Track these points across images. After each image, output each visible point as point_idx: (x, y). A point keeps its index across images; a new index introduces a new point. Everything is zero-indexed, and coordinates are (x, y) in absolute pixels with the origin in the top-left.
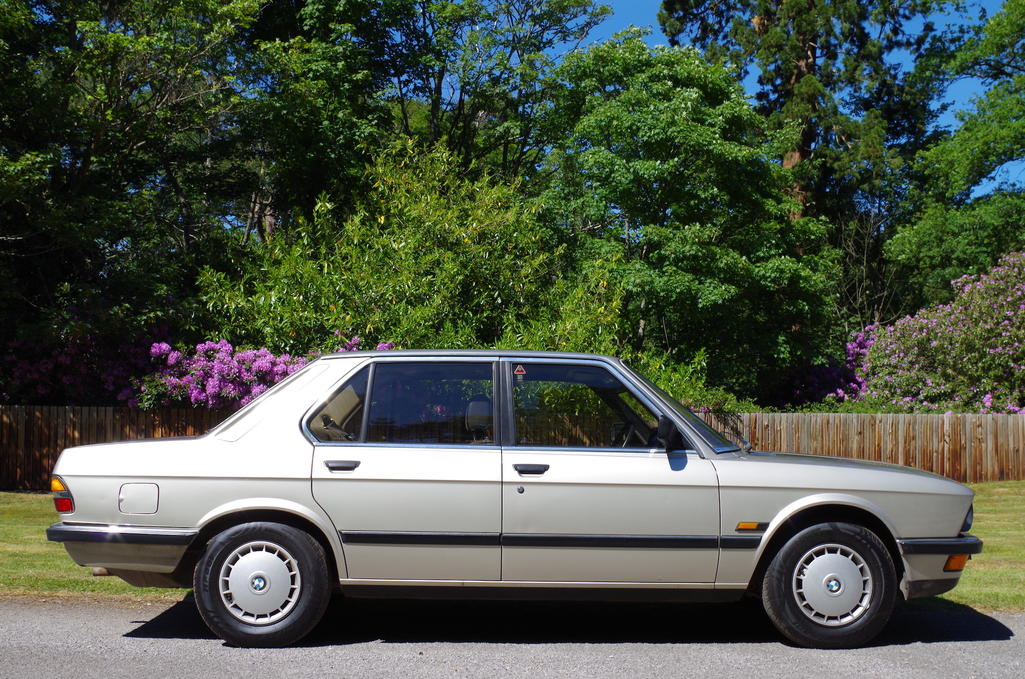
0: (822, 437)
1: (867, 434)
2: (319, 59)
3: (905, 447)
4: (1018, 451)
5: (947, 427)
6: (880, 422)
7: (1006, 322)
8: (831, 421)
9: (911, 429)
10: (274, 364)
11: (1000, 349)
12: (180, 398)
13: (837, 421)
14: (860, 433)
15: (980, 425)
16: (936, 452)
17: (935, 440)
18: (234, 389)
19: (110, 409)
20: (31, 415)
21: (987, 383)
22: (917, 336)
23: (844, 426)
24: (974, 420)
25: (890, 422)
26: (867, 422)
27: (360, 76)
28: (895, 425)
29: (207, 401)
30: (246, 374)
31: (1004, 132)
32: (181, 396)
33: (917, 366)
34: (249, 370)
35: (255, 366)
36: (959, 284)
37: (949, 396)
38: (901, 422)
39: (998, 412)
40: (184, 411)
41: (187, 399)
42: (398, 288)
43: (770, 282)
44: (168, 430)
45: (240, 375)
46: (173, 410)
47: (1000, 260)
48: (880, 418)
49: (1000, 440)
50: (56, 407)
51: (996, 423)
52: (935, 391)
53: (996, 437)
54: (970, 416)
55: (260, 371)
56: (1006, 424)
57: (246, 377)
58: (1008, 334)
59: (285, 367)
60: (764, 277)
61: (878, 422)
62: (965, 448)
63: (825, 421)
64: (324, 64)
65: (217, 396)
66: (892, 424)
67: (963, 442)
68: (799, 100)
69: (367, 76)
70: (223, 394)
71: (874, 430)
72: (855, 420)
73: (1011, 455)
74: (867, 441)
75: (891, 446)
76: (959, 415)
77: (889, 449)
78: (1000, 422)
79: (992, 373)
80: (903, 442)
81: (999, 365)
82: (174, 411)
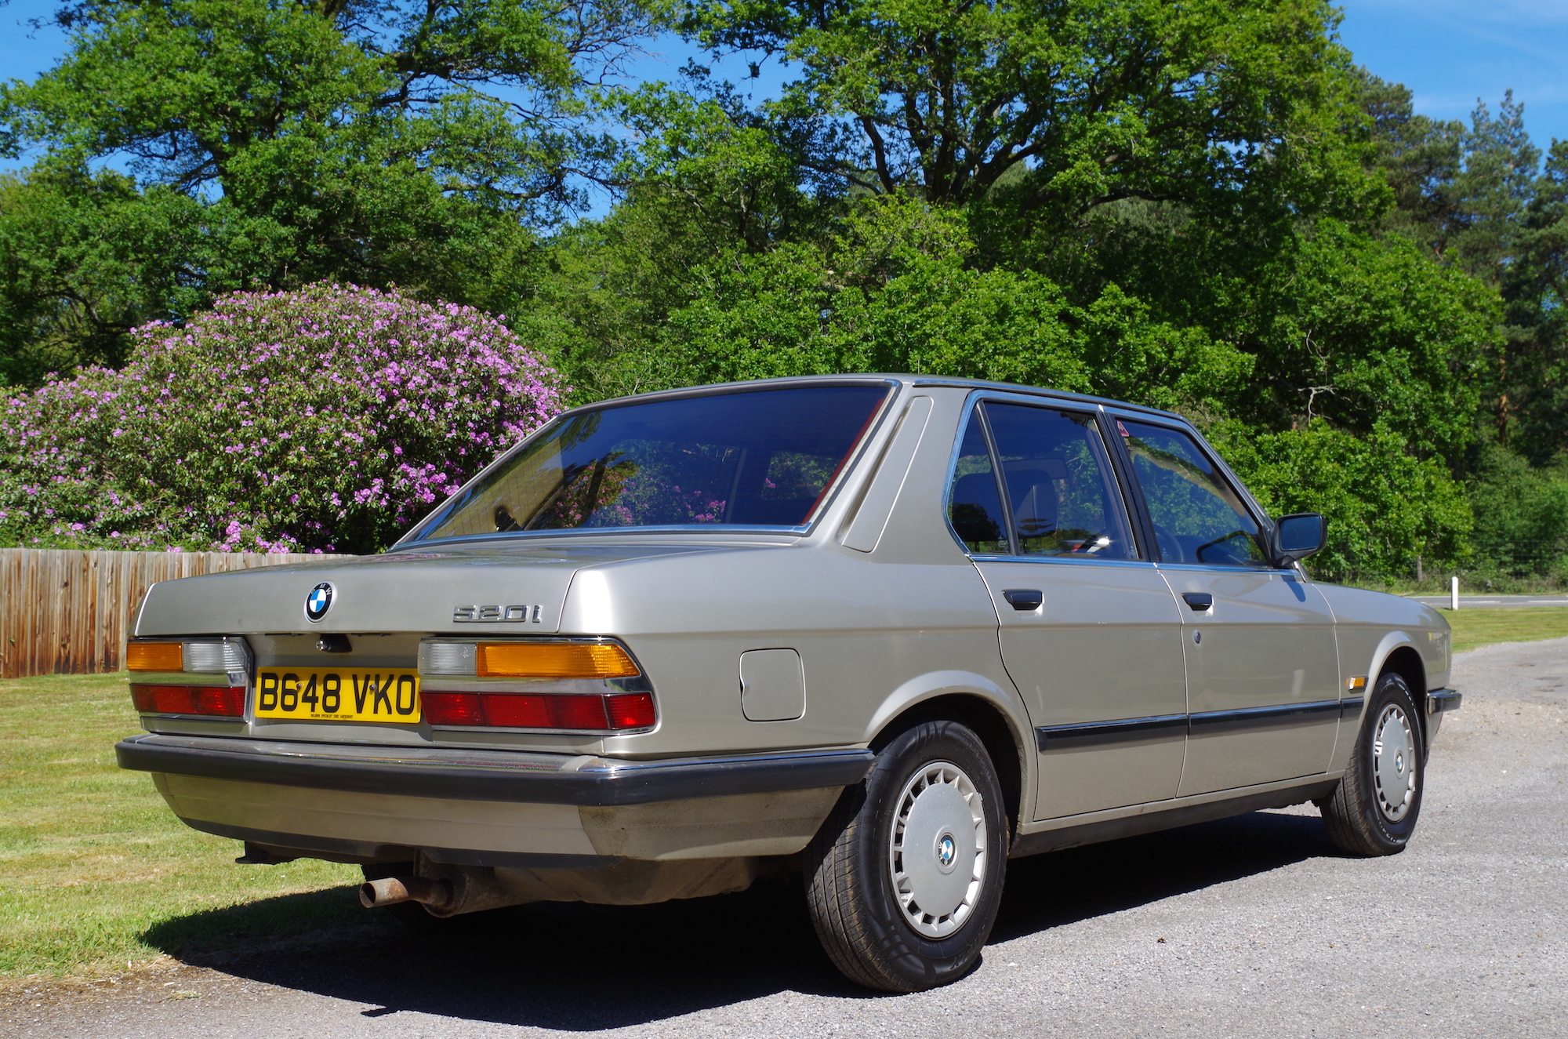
0: (10, 592)
1: (77, 586)
3: (129, 608)
6: (96, 564)
8: (24, 563)
9: (138, 577)
11: (239, 448)
13: (33, 563)
14: (66, 584)
23: (44, 573)
24: (221, 563)
25: (108, 565)
26: (76, 566)
28: (115, 571)
38: (124, 566)
39: (249, 550)
54: (216, 556)
61: (92, 564)
63: (14, 564)
66: (112, 569)
71: (86, 580)
72: (59, 562)
74: (76, 597)
75: (110, 606)
77: (106, 613)
80: (126, 599)
81: (238, 472)
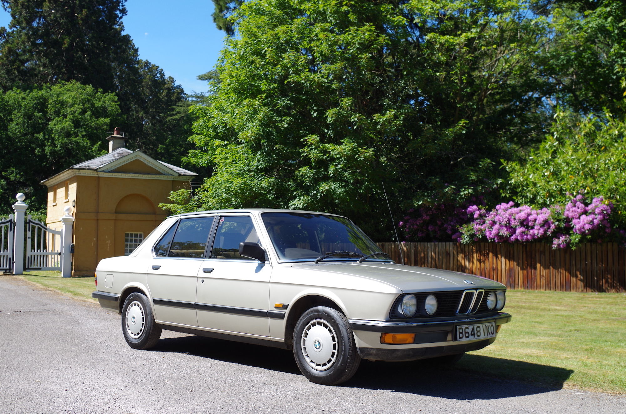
10: (529, 214)
12: (481, 237)
18: (506, 231)
19: (451, 243)
20: (416, 247)
29: (494, 238)
30: (513, 221)
32: (482, 235)
34: (515, 219)
35: (517, 217)
40: (486, 244)
41: (484, 237)
42: (607, 161)
44: (479, 255)
45: (509, 222)
50: (426, 243)
55: (520, 219)
57: (513, 223)
59: (536, 216)
65: (497, 235)
70: (501, 234)
82: (482, 244)
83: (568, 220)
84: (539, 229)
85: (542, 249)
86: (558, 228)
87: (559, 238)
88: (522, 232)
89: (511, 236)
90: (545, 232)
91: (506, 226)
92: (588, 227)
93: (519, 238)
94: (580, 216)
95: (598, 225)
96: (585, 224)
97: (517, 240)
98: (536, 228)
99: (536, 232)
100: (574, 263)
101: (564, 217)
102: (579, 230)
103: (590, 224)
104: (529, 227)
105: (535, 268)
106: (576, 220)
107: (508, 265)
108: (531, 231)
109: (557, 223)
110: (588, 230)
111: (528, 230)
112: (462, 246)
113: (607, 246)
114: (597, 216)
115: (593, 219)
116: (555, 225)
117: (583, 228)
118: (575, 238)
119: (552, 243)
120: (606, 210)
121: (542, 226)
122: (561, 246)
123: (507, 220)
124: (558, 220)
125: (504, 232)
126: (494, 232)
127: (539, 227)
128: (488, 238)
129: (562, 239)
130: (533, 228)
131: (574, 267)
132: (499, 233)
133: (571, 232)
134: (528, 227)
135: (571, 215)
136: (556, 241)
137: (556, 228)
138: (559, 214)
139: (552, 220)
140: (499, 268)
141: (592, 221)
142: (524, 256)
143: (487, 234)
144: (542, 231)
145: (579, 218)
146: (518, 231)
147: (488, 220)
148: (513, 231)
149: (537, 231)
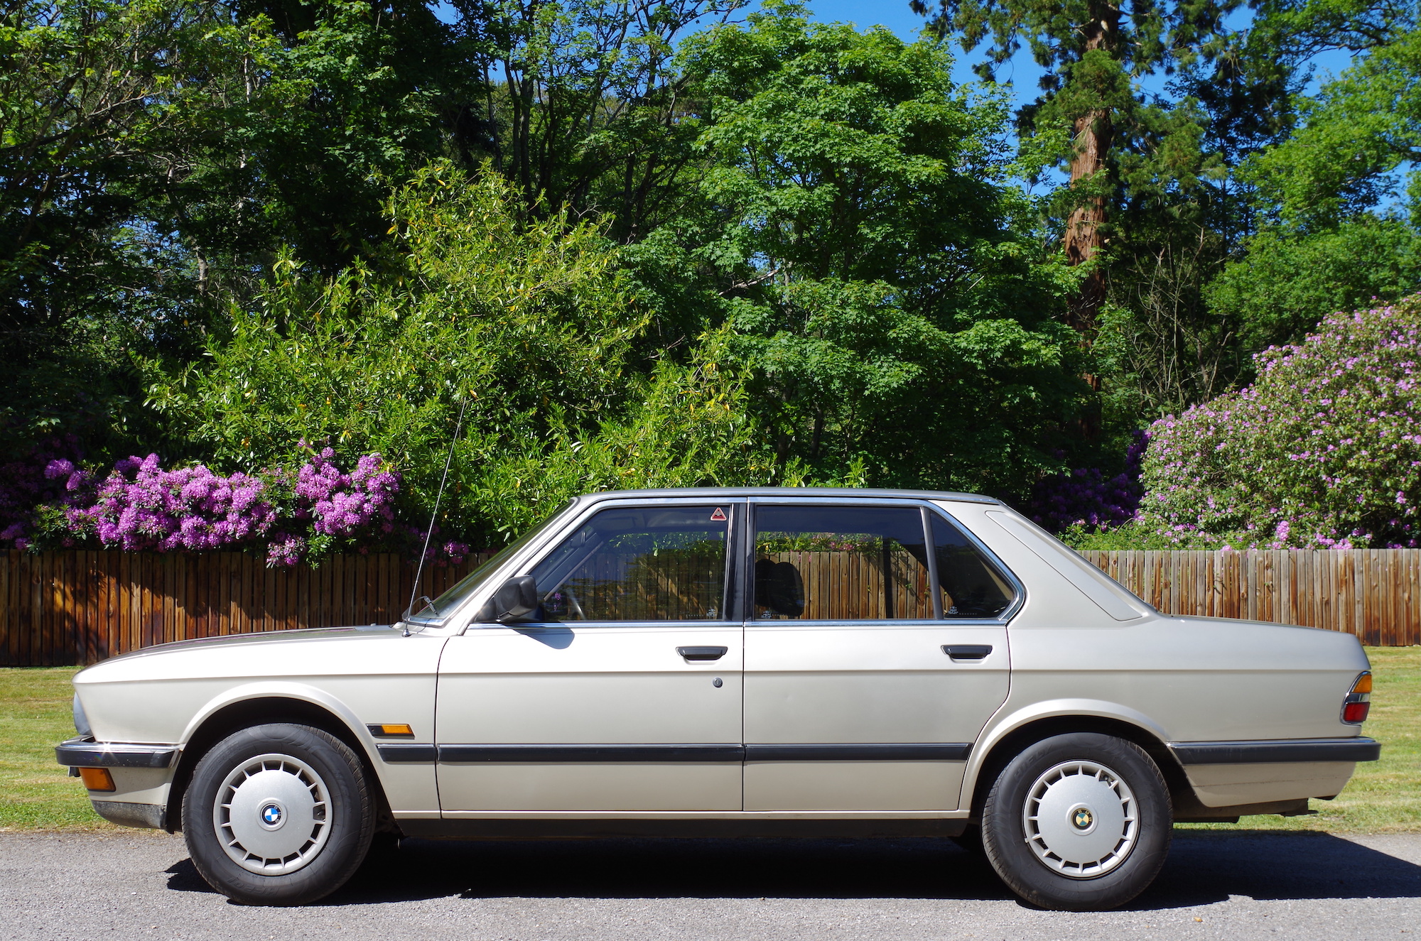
2: (322, 52)
3: (1153, 598)
4: (1328, 603)
5: (1218, 570)
6: (1115, 562)
7: (1320, 415)
9: (1163, 574)
10: (213, 487)
11: (1306, 455)
12: (84, 537)
15: (1269, 567)
16: (1201, 605)
17: (1200, 588)
18: (157, 523)
21: (1290, 505)
22: (1200, 436)
24: (1261, 559)
25: (1130, 562)
27: (378, 75)
28: (1138, 567)
29: (122, 540)
30: (173, 501)
31: (1355, 131)
32: (87, 533)
33: (1198, 479)
34: (178, 496)
35: (185, 491)
36: (1263, 360)
37: (1240, 522)
38: (1148, 562)
39: (1298, 547)
40: (95, 554)
41: (94, 538)
43: (976, 358)
45: (165, 502)
46: (78, 553)
47: (1319, 324)
48: (1115, 556)
49: (1301, 588)
51: (1295, 563)
52: (1218, 515)
53: (1294, 583)
54: (1254, 553)
55: (192, 497)
56: (1309, 564)
57: (174, 506)
58: (1321, 432)
59: (229, 491)
60: (966, 351)
61: (1111, 562)
62: (1246, 599)
64: (328, 60)
65: (134, 533)
66: (1134, 565)
67: (1242, 591)
68: (1079, 85)
69: (389, 73)
70: (142, 530)
73: (1317, 609)
76: (1237, 552)
78: (1301, 561)
79: (1296, 490)
81: (1306, 477)
82: (80, 554)
83: (305, 503)
84: (239, 522)
85: (234, 567)
86: (281, 519)
87: (283, 544)
88: (196, 528)
89: (167, 536)
90: (252, 527)
91: (155, 512)
92: (352, 519)
93: (185, 541)
94: (332, 493)
95: (373, 514)
96: (345, 514)
97: (180, 545)
98: (229, 517)
99: (231, 528)
100: (306, 598)
101: (295, 495)
102: (330, 525)
103: (356, 513)
104: (214, 515)
105: (228, 614)
106: (324, 503)
107: (148, 604)
108: (218, 526)
109: (279, 509)
110: (351, 526)
111: (210, 523)
112: (25, 560)
113: (378, 560)
114: (370, 496)
115: (363, 503)
116: (275, 513)
117: (342, 521)
118: (321, 543)
119: (266, 554)
120: (390, 485)
121: (245, 514)
122: (288, 561)
123: (159, 497)
124: (282, 503)
125: (151, 526)
126: (124, 525)
127: (236, 517)
128: (103, 539)
129: (289, 545)
130: (222, 517)
131: (307, 607)
132: (137, 528)
133: (310, 530)
134: (210, 516)
135: (312, 490)
136: (275, 551)
137: (277, 520)
138: (283, 488)
139: (269, 502)
140: (124, 611)
141: (360, 507)
142: (191, 583)
143: (104, 530)
144: (244, 526)
145: (330, 499)
146: (187, 525)
147: (107, 496)
148: (175, 524)
149: (234, 526)
